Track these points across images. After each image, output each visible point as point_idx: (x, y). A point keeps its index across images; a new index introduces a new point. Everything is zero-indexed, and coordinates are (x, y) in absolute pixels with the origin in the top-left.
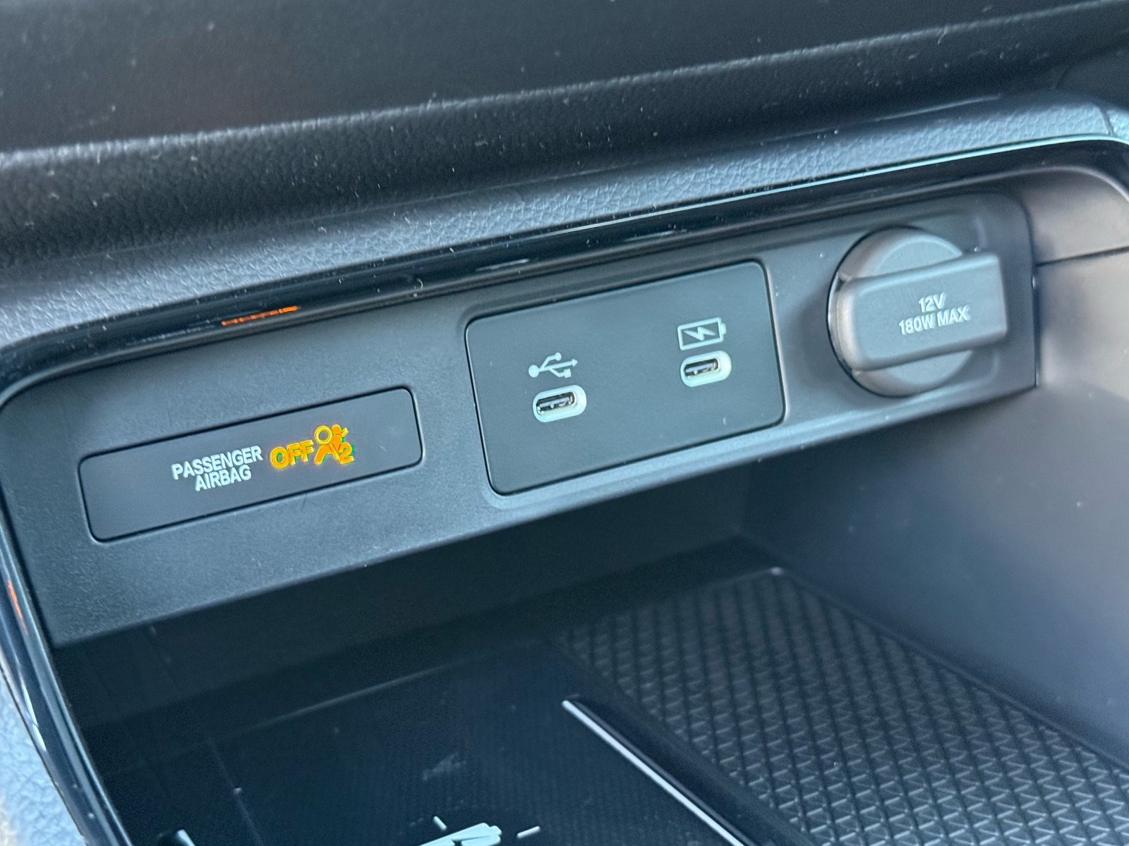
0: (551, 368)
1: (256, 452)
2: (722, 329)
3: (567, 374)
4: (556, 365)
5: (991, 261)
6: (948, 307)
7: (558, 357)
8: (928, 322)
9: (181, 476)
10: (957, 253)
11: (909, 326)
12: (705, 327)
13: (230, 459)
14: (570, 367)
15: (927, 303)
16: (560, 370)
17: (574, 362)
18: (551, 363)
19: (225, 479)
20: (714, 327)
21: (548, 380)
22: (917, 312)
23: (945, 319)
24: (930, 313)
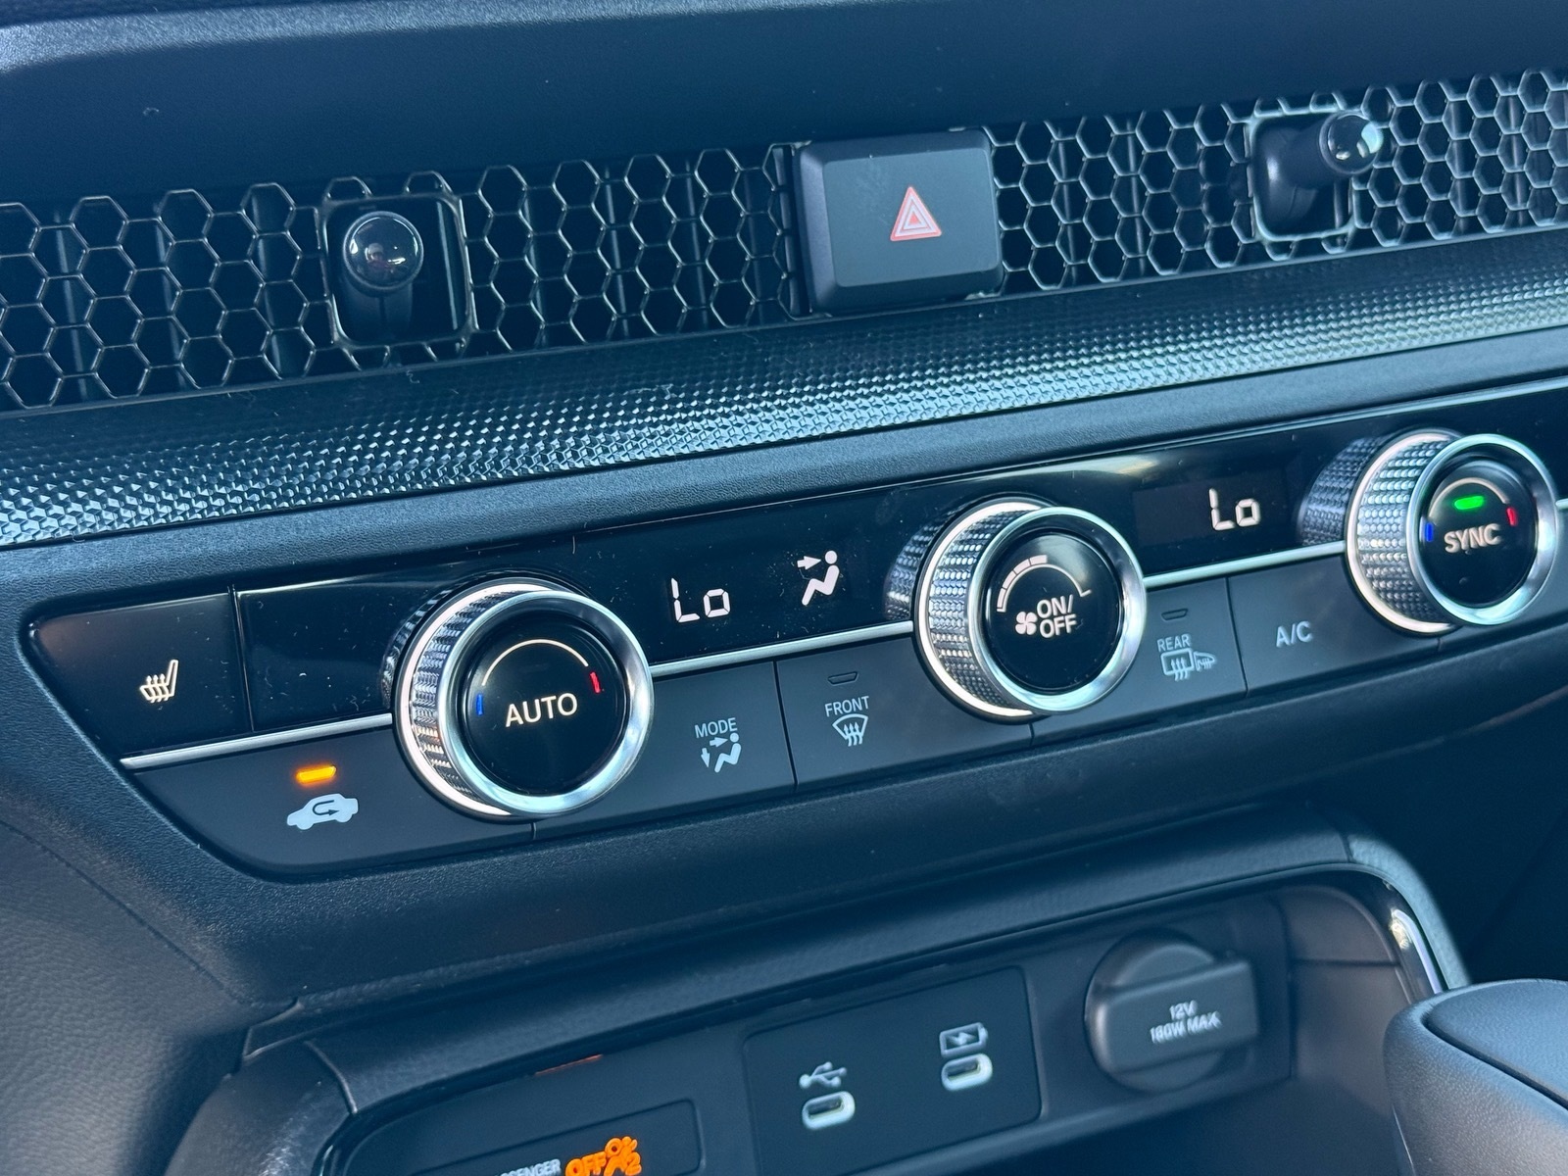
0: (822, 1078)
1: (555, 1165)
4: (826, 1074)
5: (1240, 968)
6: (1199, 1013)
7: (828, 1066)
8: (1178, 1030)
10: (1208, 959)
11: (1160, 1034)
13: (533, 1171)
14: (839, 1075)
15: (1178, 1011)
16: (830, 1078)
18: (823, 1072)
20: (975, 1034)
21: (818, 1089)
22: (1168, 1019)
23: (1195, 1026)
24: (1180, 1020)
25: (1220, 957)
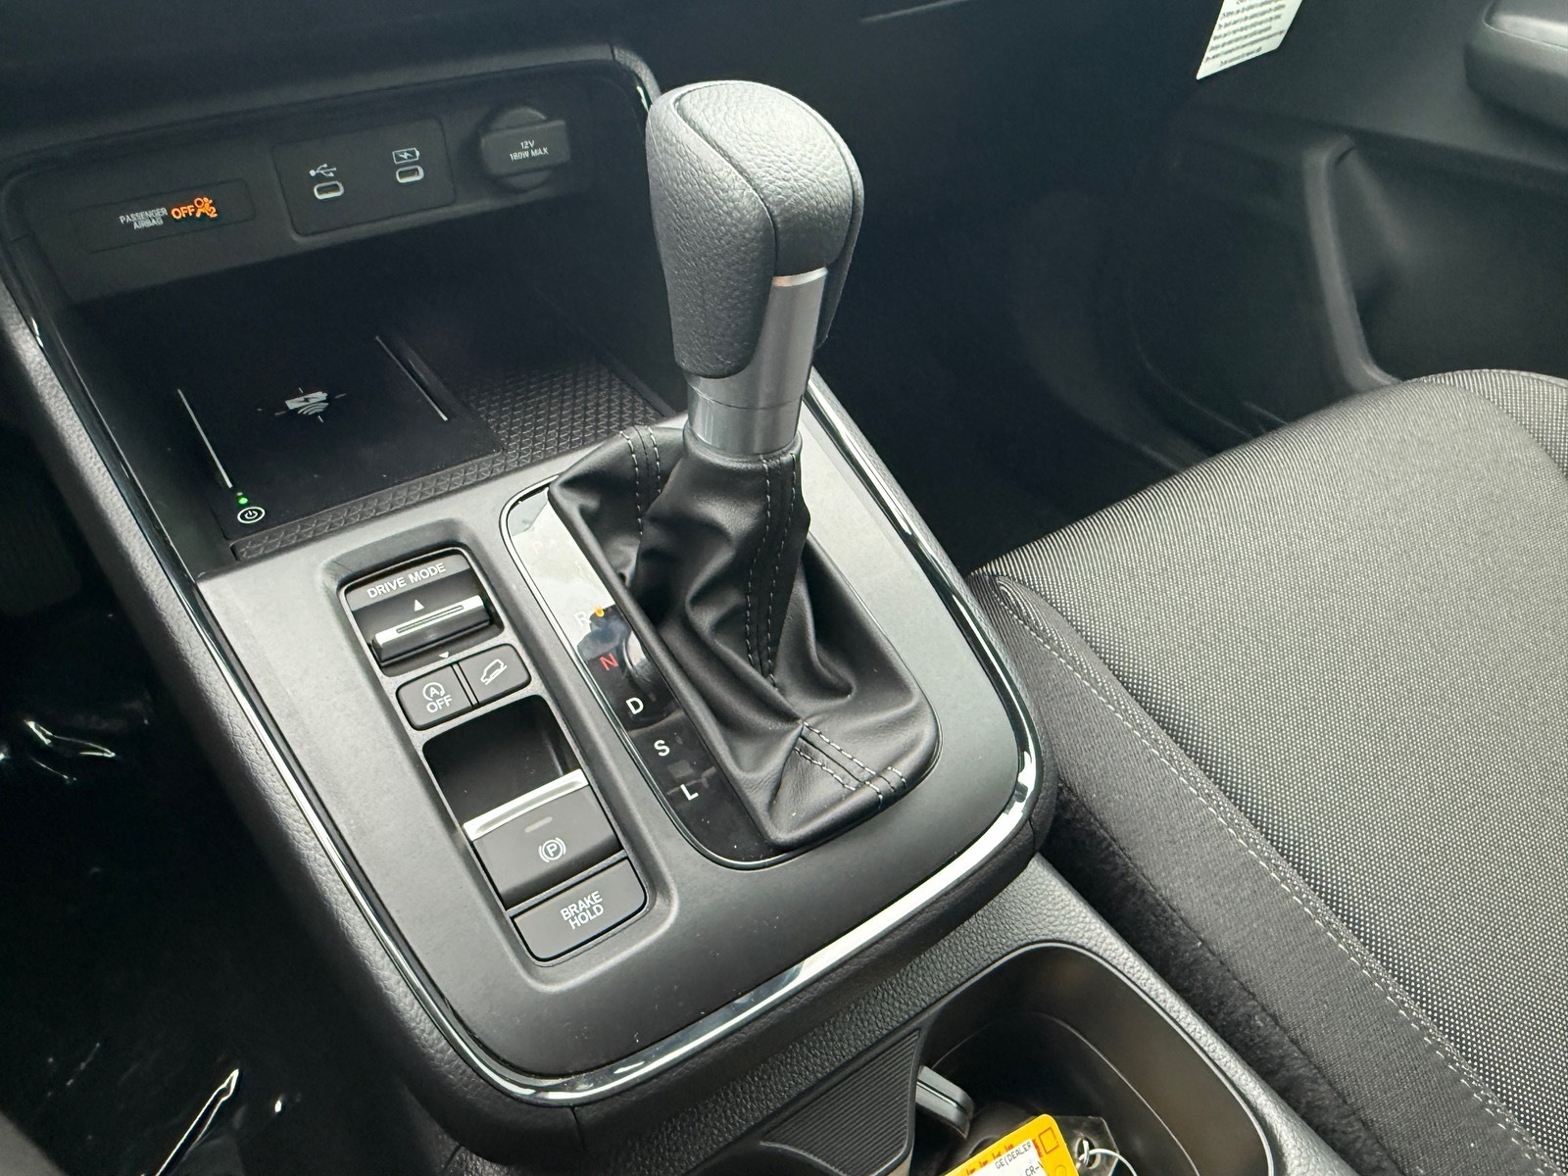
0: (322, 172)
1: (164, 211)
2: (418, 153)
3: (332, 175)
4: (322, 169)
5: (561, 123)
6: (536, 147)
7: (325, 166)
8: (527, 154)
9: (125, 222)
10: (545, 118)
11: (515, 156)
12: (407, 152)
13: (150, 214)
14: (333, 172)
15: (525, 144)
16: (328, 173)
17: (335, 169)
18: (323, 169)
19: (148, 224)
20: (413, 153)
21: (320, 178)
22: (522, 150)
23: (535, 153)
24: (526, 150)
25: (550, 117)
